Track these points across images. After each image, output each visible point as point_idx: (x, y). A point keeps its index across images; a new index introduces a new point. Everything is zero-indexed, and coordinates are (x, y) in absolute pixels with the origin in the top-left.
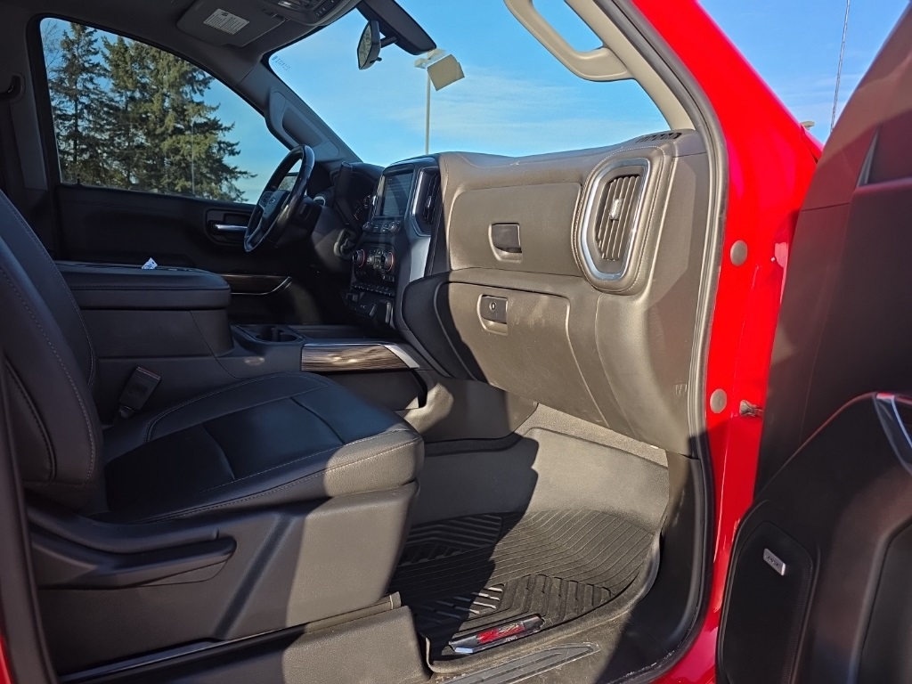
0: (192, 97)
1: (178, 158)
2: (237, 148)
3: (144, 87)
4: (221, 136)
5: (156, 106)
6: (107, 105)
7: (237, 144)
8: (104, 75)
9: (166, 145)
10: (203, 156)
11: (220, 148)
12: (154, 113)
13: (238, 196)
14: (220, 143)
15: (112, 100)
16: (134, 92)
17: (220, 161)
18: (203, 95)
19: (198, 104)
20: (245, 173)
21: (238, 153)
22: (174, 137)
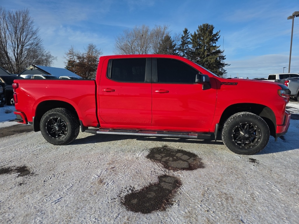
0: (212, 45)
1: (208, 63)
2: (225, 57)
3: (200, 45)
4: (220, 55)
5: (202, 50)
6: (190, 52)
7: (225, 56)
8: (190, 44)
9: (204, 60)
10: (214, 62)
11: (220, 58)
12: (202, 52)
13: (224, 72)
14: (219, 57)
15: (192, 50)
16: (197, 47)
17: (219, 62)
18: (216, 44)
19: (214, 46)
20: (227, 64)
21: (225, 59)
22: (207, 58)
